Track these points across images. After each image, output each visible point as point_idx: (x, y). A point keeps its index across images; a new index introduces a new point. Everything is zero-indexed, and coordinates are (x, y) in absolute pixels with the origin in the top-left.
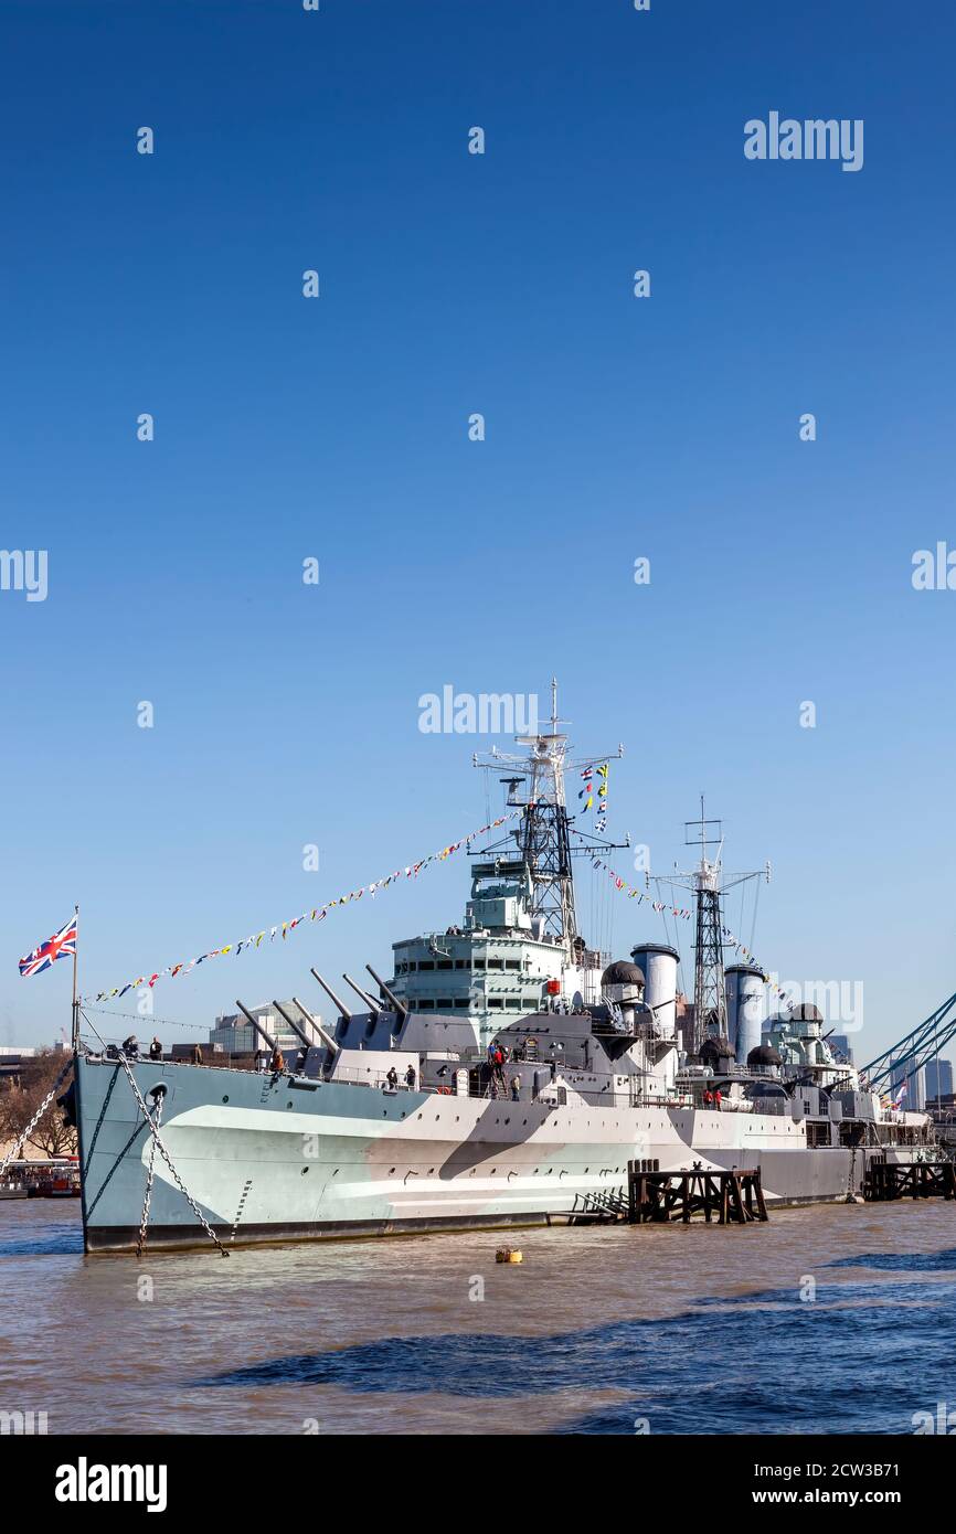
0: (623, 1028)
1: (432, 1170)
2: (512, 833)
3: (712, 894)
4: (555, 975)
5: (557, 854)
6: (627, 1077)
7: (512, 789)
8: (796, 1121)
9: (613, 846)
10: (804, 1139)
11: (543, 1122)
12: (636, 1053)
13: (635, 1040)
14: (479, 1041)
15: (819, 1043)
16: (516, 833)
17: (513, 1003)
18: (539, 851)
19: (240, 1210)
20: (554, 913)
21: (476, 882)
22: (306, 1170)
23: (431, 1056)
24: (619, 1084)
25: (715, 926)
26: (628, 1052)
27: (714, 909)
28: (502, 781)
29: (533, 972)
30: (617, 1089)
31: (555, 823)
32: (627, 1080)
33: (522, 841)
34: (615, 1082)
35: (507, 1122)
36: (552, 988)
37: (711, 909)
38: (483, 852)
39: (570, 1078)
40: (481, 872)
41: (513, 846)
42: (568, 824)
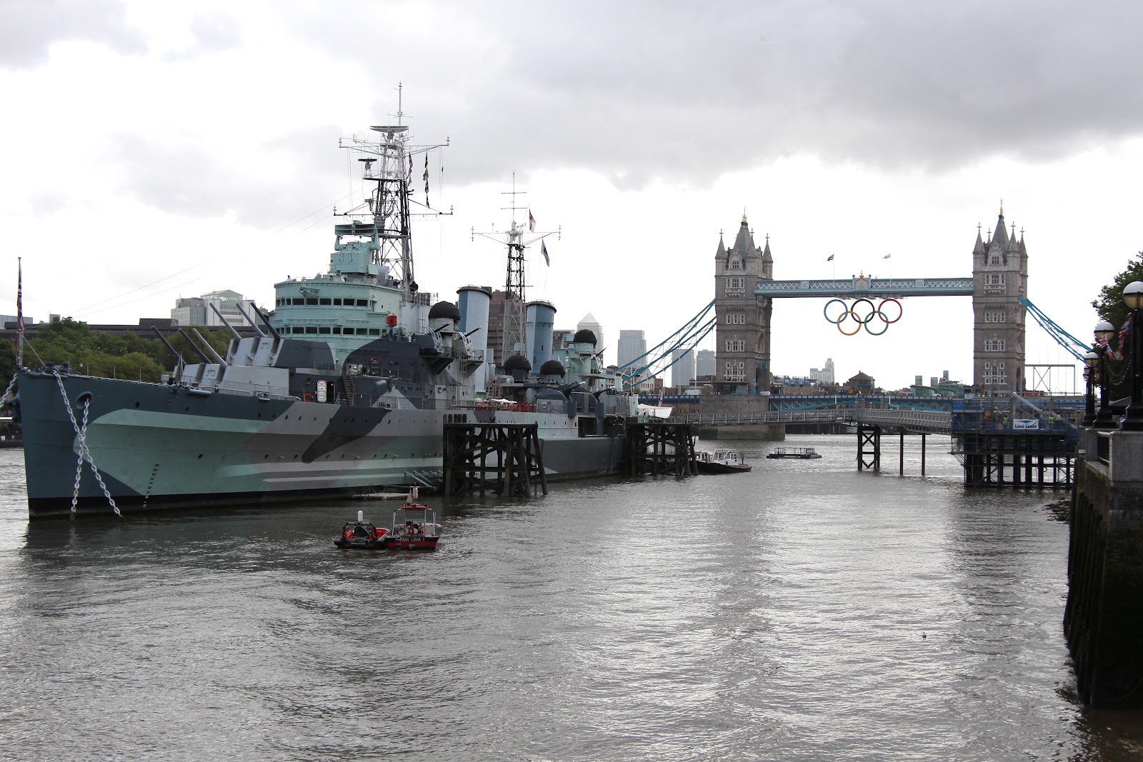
0: (443, 351)
1: (296, 456)
2: (366, 201)
3: (518, 248)
4: (394, 311)
5: (400, 217)
6: (445, 387)
7: (368, 167)
8: (571, 417)
9: (441, 213)
10: (576, 431)
11: (379, 421)
12: (452, 370)
13: (451, 361)
14: (335, 359)
15: (594, 359)
16: (370, 201)
17: (361, 331)
18: (387, 215)
19: (150, 485)
20: (397, 262)
21: (338, 238)
22: (201, 456)
23: (299, 371)
24: (439, 392)
25: (520, 271)
26: (447, 368)
27: (520, 259)
28: (360, 160)
29: (378, 309)
30: (437, 396)
31: (399, 194)
32: (445, 389)
33: (374, 208)
34: (436, 389)
35: (353, 421)
36: (392, 320)
37: (517, 258)
38: (346, 214)
39: (402, 388)
40: (342, 230)
41: (367, 209)
42: (408, 195)
